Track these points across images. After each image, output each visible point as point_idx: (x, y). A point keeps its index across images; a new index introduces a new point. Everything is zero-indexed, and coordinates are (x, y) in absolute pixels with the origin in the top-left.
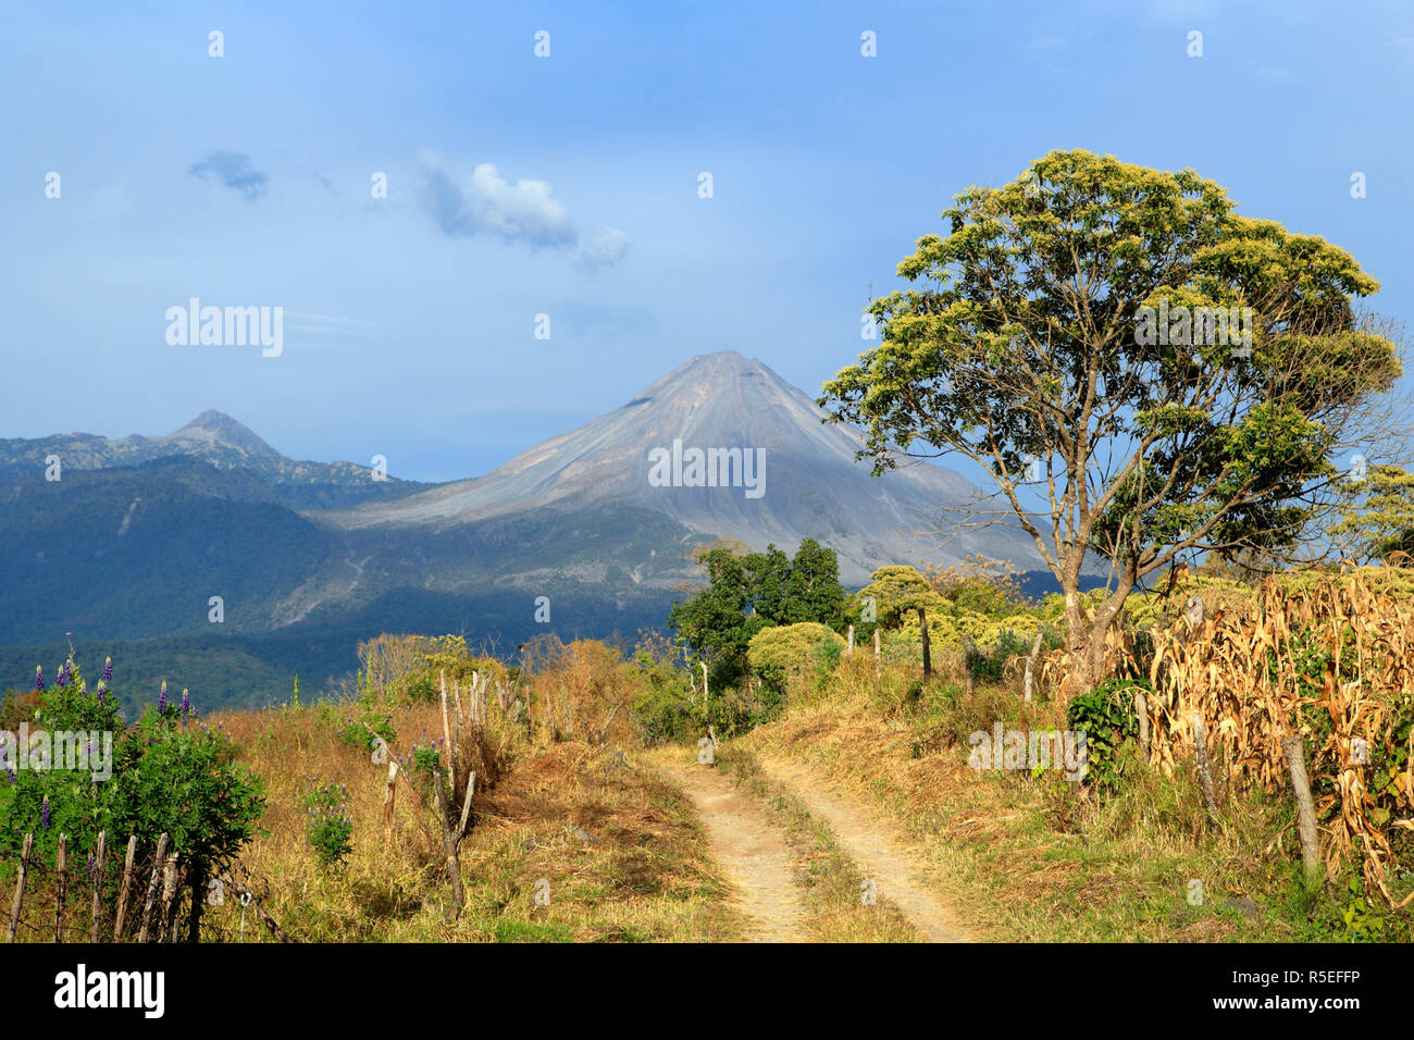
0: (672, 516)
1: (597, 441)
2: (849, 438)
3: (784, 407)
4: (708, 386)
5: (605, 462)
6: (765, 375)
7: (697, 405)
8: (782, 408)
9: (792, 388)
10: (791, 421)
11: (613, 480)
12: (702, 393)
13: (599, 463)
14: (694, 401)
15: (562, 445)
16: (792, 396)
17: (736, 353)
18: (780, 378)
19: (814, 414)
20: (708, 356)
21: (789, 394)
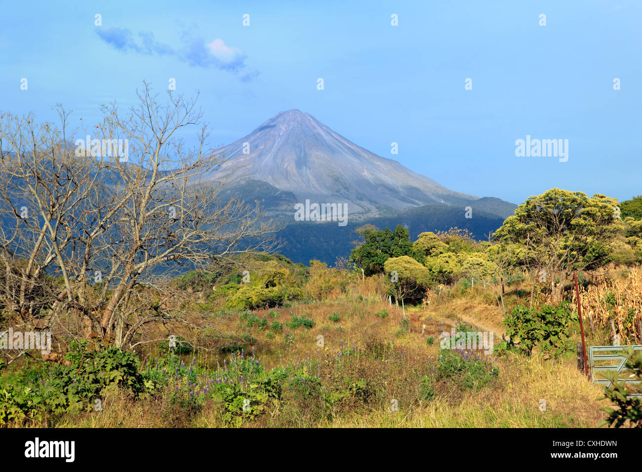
0: (271, 183)
1: (237, 151)
2: (349, 147)
3: (320, 134)
4: (286, 125)
5: (241, 160)
6: (311, 120)
7: (281, 134)
8: (319, 134)
9: (324, 126)
10: (324, 140)
11: (245, 168)
12: (283, 128)
13: (238, 161)
14: (280, 132)
15: (221, 153)
16: (323, 129)
17: (298, 110)
18: (318, 121)
19: (334, 137)
20: (285, 112)
21: (322, 128)
